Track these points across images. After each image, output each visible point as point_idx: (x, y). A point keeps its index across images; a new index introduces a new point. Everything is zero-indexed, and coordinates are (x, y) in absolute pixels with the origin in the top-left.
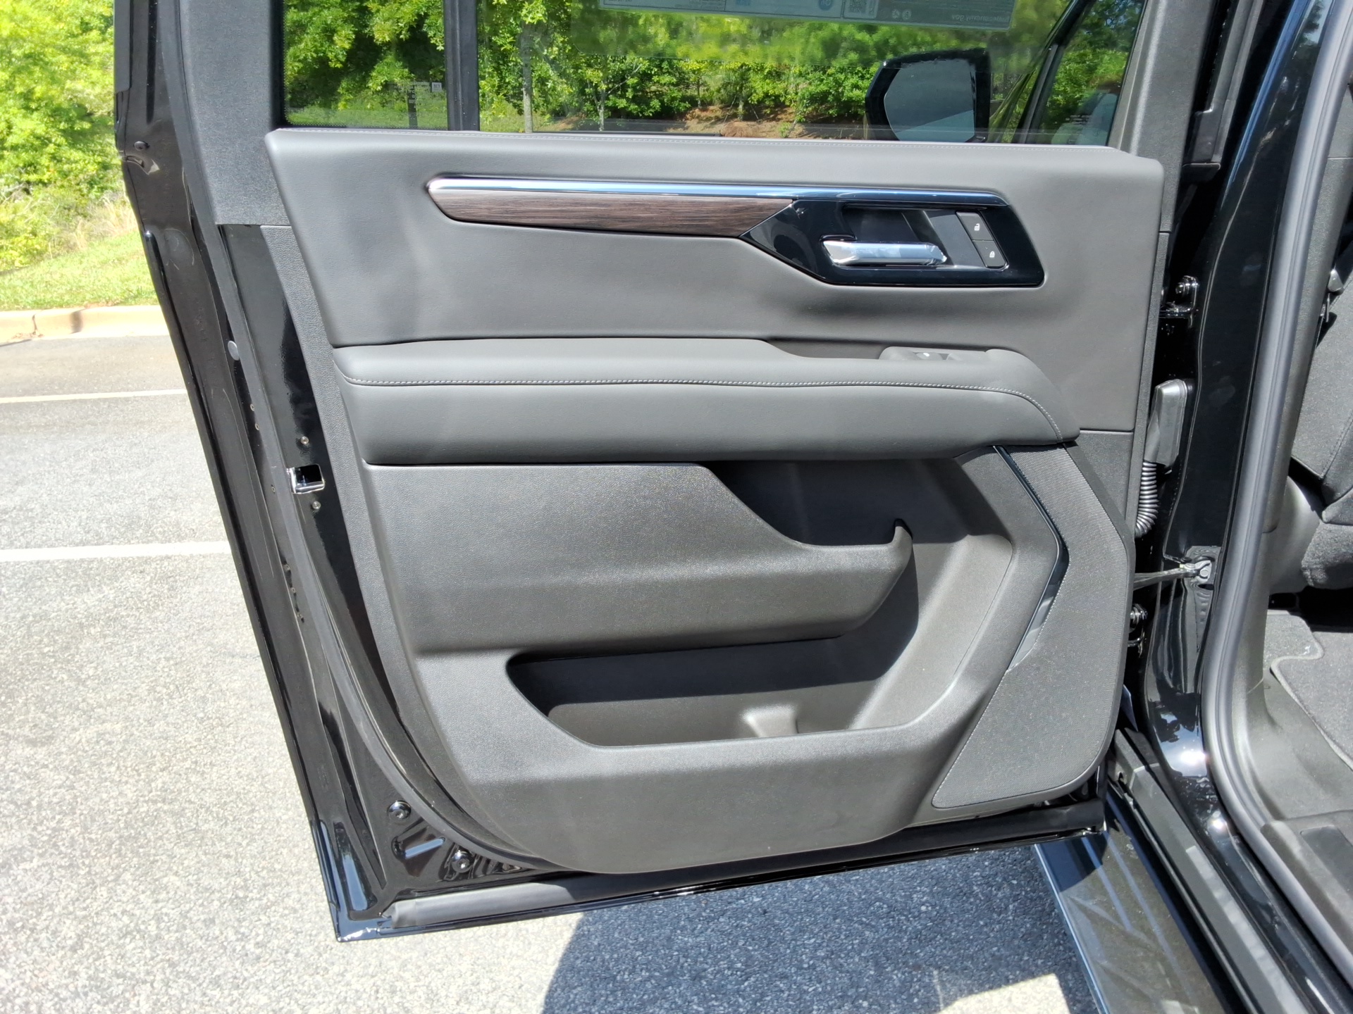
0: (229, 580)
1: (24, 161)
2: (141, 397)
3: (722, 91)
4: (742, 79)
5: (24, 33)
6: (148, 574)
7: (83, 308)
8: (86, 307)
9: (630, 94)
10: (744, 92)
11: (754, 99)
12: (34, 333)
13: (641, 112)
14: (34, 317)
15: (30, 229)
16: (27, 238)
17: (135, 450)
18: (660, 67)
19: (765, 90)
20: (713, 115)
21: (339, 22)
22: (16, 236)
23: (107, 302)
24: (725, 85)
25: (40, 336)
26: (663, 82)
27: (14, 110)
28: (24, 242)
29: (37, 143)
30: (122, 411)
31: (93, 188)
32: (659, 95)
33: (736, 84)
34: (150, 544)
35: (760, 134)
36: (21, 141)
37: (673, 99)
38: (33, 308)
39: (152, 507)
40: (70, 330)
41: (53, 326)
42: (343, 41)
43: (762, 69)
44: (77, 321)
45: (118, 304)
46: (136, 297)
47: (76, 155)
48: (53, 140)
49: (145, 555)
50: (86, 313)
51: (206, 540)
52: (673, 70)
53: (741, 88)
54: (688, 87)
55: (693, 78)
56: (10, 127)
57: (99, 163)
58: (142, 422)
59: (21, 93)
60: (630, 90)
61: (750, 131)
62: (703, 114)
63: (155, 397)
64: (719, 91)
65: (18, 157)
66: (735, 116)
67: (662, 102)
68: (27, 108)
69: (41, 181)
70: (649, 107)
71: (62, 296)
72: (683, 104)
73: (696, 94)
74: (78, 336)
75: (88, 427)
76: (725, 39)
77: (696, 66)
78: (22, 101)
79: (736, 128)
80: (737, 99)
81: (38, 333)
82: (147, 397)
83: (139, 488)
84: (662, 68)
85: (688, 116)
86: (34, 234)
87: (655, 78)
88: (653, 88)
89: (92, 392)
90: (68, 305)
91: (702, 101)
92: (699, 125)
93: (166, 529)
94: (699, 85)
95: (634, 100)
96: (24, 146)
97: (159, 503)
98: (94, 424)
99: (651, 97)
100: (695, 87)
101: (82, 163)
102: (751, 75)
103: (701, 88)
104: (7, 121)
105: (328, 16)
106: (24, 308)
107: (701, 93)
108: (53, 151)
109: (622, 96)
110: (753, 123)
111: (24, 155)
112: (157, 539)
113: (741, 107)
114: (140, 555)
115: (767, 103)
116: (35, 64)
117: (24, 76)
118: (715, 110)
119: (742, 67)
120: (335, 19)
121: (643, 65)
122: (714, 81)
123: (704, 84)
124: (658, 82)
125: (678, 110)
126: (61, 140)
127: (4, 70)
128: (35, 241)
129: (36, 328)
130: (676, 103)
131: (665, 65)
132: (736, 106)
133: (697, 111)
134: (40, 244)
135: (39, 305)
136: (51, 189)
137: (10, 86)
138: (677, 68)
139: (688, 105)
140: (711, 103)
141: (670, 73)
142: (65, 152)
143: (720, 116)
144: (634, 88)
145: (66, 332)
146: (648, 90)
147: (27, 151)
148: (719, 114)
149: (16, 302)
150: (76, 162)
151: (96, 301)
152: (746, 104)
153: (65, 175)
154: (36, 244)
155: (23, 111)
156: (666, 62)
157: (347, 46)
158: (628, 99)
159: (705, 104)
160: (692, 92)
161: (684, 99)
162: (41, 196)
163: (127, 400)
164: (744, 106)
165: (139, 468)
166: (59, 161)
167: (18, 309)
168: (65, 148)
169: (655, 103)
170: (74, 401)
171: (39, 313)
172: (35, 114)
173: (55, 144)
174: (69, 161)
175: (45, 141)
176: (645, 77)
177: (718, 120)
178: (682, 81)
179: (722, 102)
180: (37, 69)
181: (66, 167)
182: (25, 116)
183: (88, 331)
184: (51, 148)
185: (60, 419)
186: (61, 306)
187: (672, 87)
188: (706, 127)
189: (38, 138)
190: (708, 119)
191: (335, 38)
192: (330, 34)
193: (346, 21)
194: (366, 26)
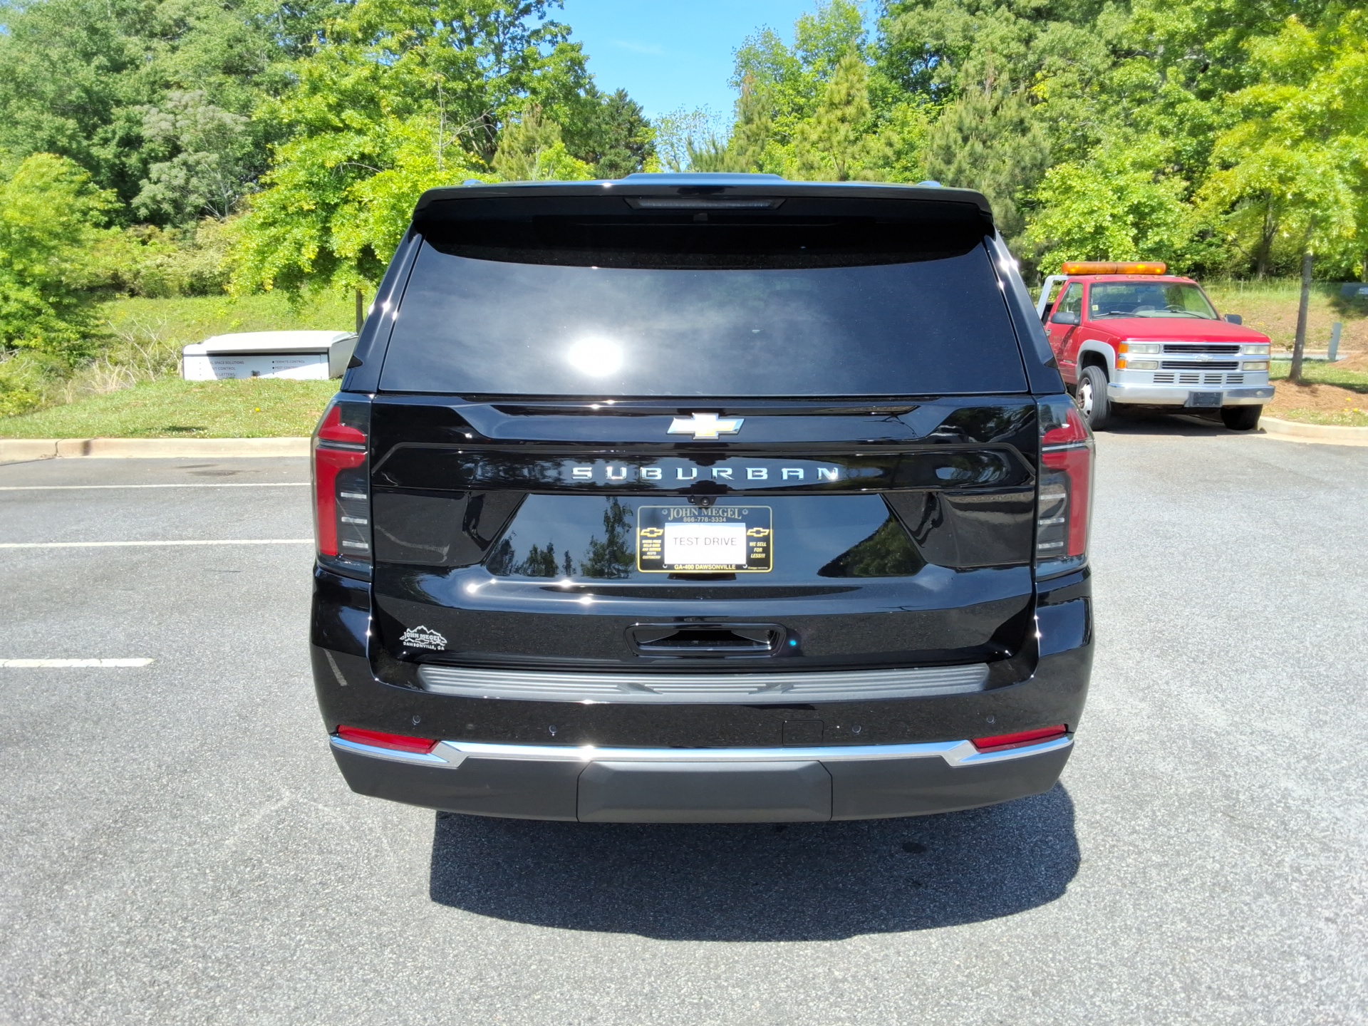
1: (16, 327)
7: (92, 439)
8: (95, 438)
12: (56, 454)
14: (56, 444)
16: (21, 393)
21: (307, 238)
22: (12, 391)
23: (111, 435)
25: (61, 456)
27: (10, 284)
28: (18, 396)
29: (27, 312)
31: (72, 353)
36: (14, 311)
38: (55, 438)
40: (81, 453)
41: (69, 449)
42: (310, 252)
44: (86, 447)
45: (118, 437)
46: (133, 432)
47: (61, 325)
48: (44, 311)
50: (94, 442)
56: (5, 299)
57: (79, 333)
59: (18, 270)
65: (8, 325)
68: (22, 283)
69: (27, 347)
71: (75, 430)
74: (87, 457)
78: (18, 277)
86: (27, 390)
90: (81, 436)
96: (15, 315)
101: (64, 332)
105: (298, 233)
106: (49, 437)
111: (15, 323)
116: (33, 246)
120: (304, 236)
126: (51, 312)
127: (3, 249)
129: (57, 451)
135: (60, 435)
136: (35, 354)
137: (8, 264)
142: (53, 322)
145: (78, 455)
147: (17, 320)
150: (59, 331)
151: (103, 435)
153: (50, 341)
154: (29, 398)
155: (18, 285)
157: (313, 257)
162: (25, 359)
166: (47, 330)
167: (44, 438)
168: (53, 319)
171: (60, 441)
172: (29, 288)
173: (45, 315)
174: (55, 330)
175: (36, 312)
180: (35, 251)
181: (52, 335)
182: (19, 289)
183: (94, 455)
184: (41, 318)
186: (75, 437)
189: (30, 308)
191: (303, 250)
192: (299, 246)
193: (311, 237)
194: (327, 242)
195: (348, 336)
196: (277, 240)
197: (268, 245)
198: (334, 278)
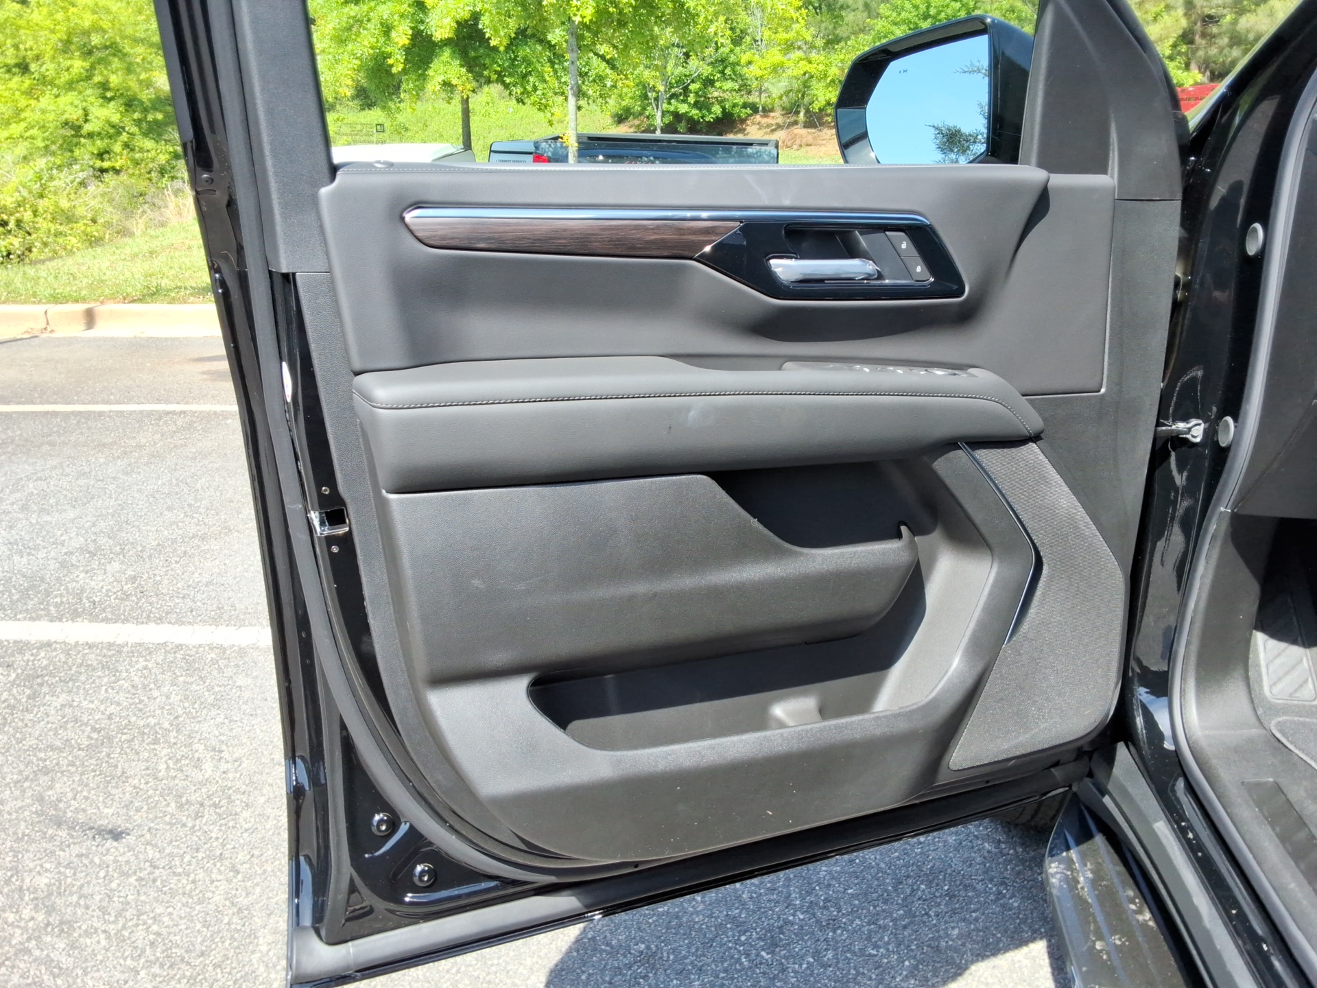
0: (104, 688)
1: (99, 149)
2: (117, 412)
3: (784, 98)
4: (805, 86)
5: (106, 25)
6: (15, 670)
7: (99, 303)
8: (102, 303)
9: (692, 99)
10: (806, 100)
11: (816, 107)
12: (45, 329)
13: (702, 117)
14: (46, 312)
15: (89, 216)
16: (86, 225)
17: (82, 482)
18: (722, 72)
19: (827, 98)
20: (773, 122)
21: (396, 17)
22: (76, 222)
23: (125, 299)
24: (787, 93)
25: (52, 331)
26: (725, 88)
27: (92, 99)
28: (83, 228)
29: (112, 131)
30: (89, 429)
31: (164, 176)
32: (721, 101)
33: (799, 91)
34: (37, 622)
35: (821, 142)
36: (97, 129)
37: (735, 105)
38: (49, 302)
39: (63, 565)
40: (82, 327)
41: (66, 322)
42: (402, 36)
43: (826, 76)
44: (90, 318)
45: (133, 301)
46: (154, 294)
47: (148, 144)
48: (127, 129)
49: (24, 637)
50: (101, 309)
51: (103, 620)
52: (737, 76)
53: (803, 96)
54: (749, 93)
55: (755, 84)
56: (86, 115)
58: (104, 445)
59: (99, 83)
60: (692, 95)
61: (810, 139)
62: (764, 121)
63: (132, 413)
64: (781, 98)
65: (93, 145)
66: (796, 123)
67: (724, 109)
68: (104, 98)
69: (113, 169)
70: (710, 113)
72: (744, 110)
73: (758, 100)
74: (91, 334)
75: (46, 448)
76: (789, 47)
77: (759, 73)
78: (100, 91)
79: (796, 135)
80: (799, 106)
81: (49, 329)
82: (122, 412)
83: (62, 535)
84: (724, 74)
85: (748, 122)
86: (94, 221)
87: (717, 84)
88: (716, 94)
89: (69, 403)
90: (84, 300)
91: (763, 108)
92: (760, 132)
93: (64, 599)
94: (761, 92)
95: (696, 105)
96: (99, 134)
97: (74, 560)
98: (52, 444)
99: (713, 103)
100: (757, 93)
101: (153, 152)
102: (814, 82)
103: (764, 95)
104: (85, 110)
105: (384, 11)
106: (40, 302)
107: (763, 100)
108: (126, 139)
109: (684, 101)
110: (813, 130)
111: (98, 142)
112: (48, 614)
113: (802, 115)
114: (18, 638)
115: (829, 111)
116: (114, 55)
117: (102, 66)
118: (777, 117)
119: (805, 74)
120: (392, 14)
121: (706, 70)
122: (777, 88)
123: (767, 90)
124: (720, 88)
125: (739, 116)
126: (134, 129)
128: (94, 228)
129: (48, 323)
130: (737, 110)
131: (728, 71)
132: (797, 113)
133: (758, 118)
134: (97, 231)
135: (56, 299)
136: (123, 177)
137: (89, 76)
138: (741, 76)
139: (749, 111)
140: (772, 110)
141: (733, 80)
142: (139, 141)
143: (781, 124)
144: (696, 93)
145: (77, 330)
146: (710, 96)
147: (102, 139)
148: (780, 120)
149: (35, 295)
150: (148, 151)
151: (112, 298)
152: (808, 111)
153: (137, 163)
154: (94, 230)
155: (101, 100)
156: (729, 69)
158: (689, 104)
159: (766, 111)
160: (753, 98)
161: (745, 106)
162: (112, 183)
163: (101, 414)
164: (805, 114)
165: (74, 507)
166: (132, 150)
167: (34, 302)
168: (139, 137)
169: (717, 110)
170: (47, 413)
171: (54, 309)
172: (112, 103)
173: (128, 133)
174: (141, 150)
175: (118, 130)
176: (709, 82)
177: (779, 127)
178: (745, 88)
179: (784, 109)
180: (116, 60)
181: (138, 156)
182: (102, 106)
183: (102, 329)
184: (124, 137)
185: (21, 435)
186: (77, 301)
187: (734, 93)
188: (766, 133)
189: (113, 127)
190: (768, 126)
191: (393, 34)
192: (387, 29)
193: (402, 16)
194: (422, 22)
195: (452, 150)
196: (359, 22)
197: (349, 29)
198: (430, 72)
